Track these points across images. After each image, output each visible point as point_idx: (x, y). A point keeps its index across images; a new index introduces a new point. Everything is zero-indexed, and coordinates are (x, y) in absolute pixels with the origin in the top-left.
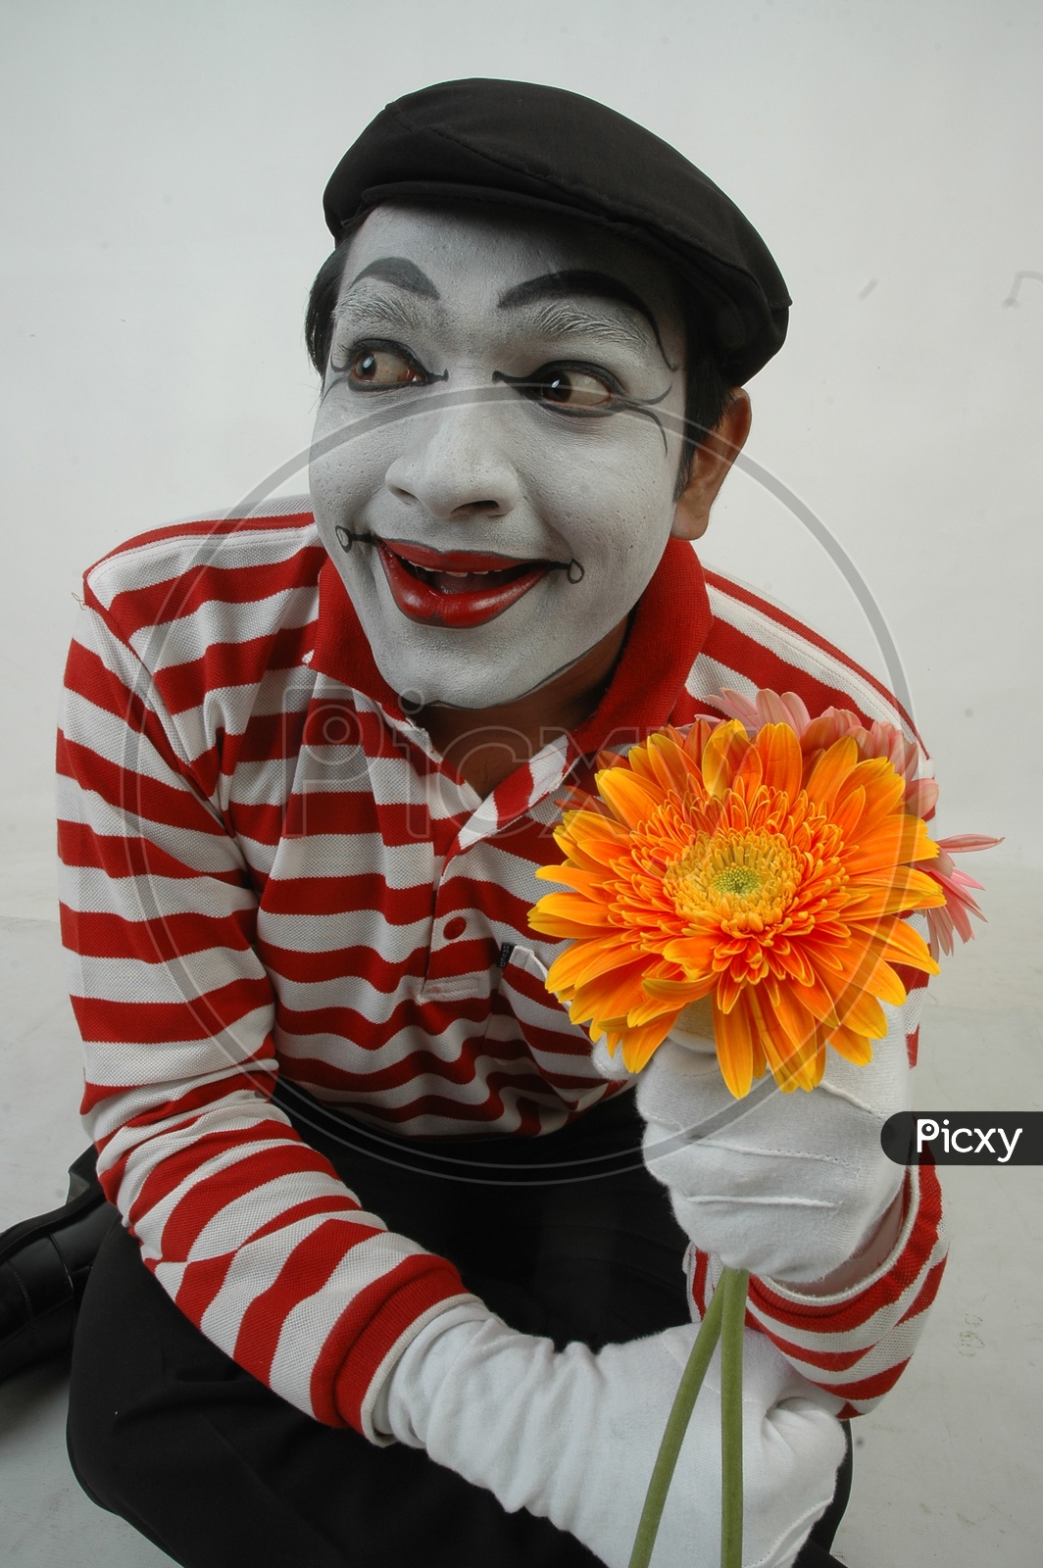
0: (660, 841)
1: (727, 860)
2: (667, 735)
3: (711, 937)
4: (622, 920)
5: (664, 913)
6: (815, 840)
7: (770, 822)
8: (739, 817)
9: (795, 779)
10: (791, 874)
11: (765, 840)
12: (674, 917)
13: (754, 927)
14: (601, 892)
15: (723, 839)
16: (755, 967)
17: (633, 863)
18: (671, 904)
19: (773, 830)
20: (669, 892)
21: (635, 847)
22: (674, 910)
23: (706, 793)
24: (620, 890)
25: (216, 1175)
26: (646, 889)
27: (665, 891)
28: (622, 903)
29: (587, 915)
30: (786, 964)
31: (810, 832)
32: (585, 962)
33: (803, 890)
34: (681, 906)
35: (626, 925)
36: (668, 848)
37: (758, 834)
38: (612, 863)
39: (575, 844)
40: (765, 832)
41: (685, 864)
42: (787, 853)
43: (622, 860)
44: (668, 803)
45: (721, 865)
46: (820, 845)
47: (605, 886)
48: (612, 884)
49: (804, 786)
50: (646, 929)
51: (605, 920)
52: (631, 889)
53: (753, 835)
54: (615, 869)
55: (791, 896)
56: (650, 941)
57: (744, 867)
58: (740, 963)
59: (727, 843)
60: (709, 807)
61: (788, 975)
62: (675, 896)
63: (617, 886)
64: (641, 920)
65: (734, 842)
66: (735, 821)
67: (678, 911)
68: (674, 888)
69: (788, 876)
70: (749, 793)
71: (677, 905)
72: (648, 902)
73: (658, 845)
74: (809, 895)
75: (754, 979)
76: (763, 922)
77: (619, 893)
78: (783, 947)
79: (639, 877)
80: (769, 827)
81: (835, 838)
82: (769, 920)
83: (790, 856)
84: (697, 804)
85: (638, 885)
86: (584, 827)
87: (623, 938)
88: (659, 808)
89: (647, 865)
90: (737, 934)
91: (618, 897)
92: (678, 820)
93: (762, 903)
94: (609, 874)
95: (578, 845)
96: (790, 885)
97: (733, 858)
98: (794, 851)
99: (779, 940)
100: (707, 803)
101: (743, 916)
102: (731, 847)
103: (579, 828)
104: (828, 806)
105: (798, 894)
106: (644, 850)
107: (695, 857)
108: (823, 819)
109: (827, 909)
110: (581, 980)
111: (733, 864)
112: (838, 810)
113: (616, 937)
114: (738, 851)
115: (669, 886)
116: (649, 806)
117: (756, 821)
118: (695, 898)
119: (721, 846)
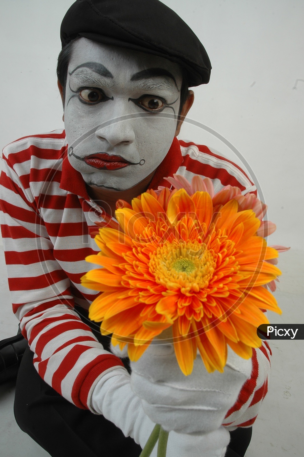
0: (147, 244)
1: (178, 255)
2: (151, 193)
3: (176, 295)
4: (128, 284)
5: (149, 281)
6: (222, 247)
7: (200, 237)
8: (184, 235)
9: (209, 218)
10: (211, 263)
11: (196, 247)
12: (155, 284)
13: (195, 290)
14: (118, 269)
15: (176, 245)
16: (198, 312)
17: (133, 255)
18: (153, 277)
19: (200, 241)
20: (151, 270)
21: (135, 247)
22: (155, 280)
23: (168, 223)
24: (127, 268)
25: (47, 332)
26: (141, 269)
27: (150, 270)
28: (129, 275)
29: (111, 281)
30: (214, 311)
31: (220, 243)
32: (109, 305)
33: (217, 272)
34: (159, 279)
35: (131, 287)
36: (150, 248)
37: (193, 243)
38: (123, 255)
39: (105, 244)
40: (196, 242)
41: (159, 256)
42: (208, 253)
43: (128, 253)
44: (149, 226)
45: (175, 257)
46: (225, 250)
47: (120, 266)
48: (124, 266)
49: (214, 220)
50: (141, 290)
51: (120, 283)
52: (133, 268)
53: (191, 243)
54: (125, 258)
55: (212, 275)
56: (143, 296)
57: (186, 258)
58: (191, 310)
59: (178, 246)
60: (170, 229)
61: (213, 315)
62: (154, 272)
63: (126, 267)
64: (139, 285)
65: (182, 247)
66: (182, 237)
67: (157, 281)
68: (154, 268)
69: (210, 265)
70: (189, 223)
71: (156, 278)
72: (141, 275)
73: (146, 246)
74: (222, 274)
75: (198, 319)
76: (200, 287)
77: (126, 270)
78: (211, 302)
79: (137, 263)
80: (199, 240)
81: (232, 246)
82: (203, 286)
83: (209, 254)
84: (164, 227)
85: (137, 267)
86: (109, 236)
87: (130, 293)
88: (146, 229)
89: (140, 256)
90: (188, 294)
91: (127, 272)
92: (155, 235)
93: (198, 278)
94: (121, 260)
95: (107, 245)
96: (212, 269)
97: (181, 254)
98: (211, 252)
99: (209, 297)
100: (169, 227)
101: (190, 285)
102: (180, 249)
103: (107, 237)
104: (227, 231)
105: (215, 274)
106: (139, 249)
107: (163, 253)
108: (225, 237)
109: (232, 282)
110: (108, 314)
111: (181, 257)
112: (232, 234)
113: (125, 292)
114: (184, 251)
115: (152, 267)
116: (141, 227)
117: (193, 237)
118: (165, 274)
119: (175, 248)
